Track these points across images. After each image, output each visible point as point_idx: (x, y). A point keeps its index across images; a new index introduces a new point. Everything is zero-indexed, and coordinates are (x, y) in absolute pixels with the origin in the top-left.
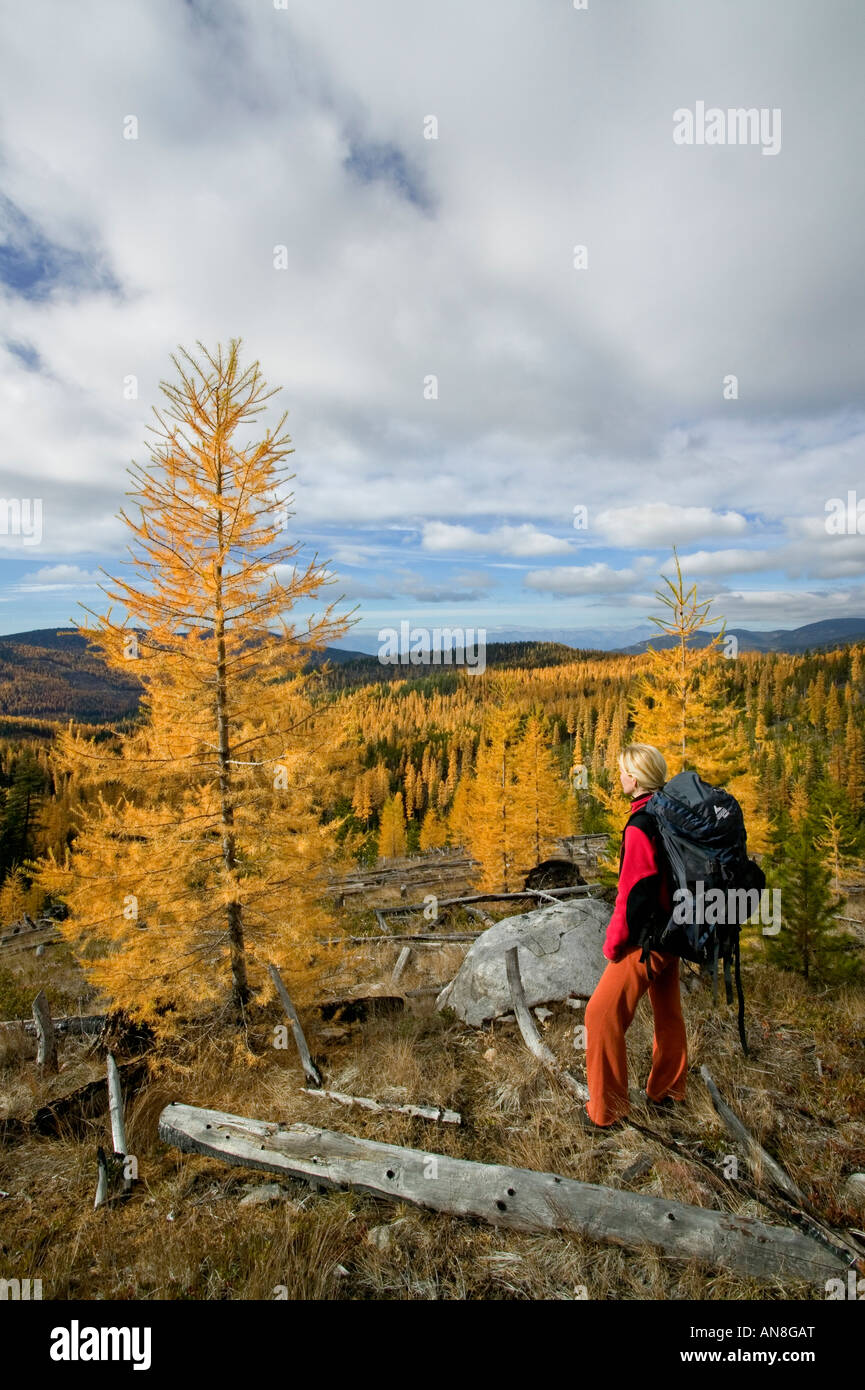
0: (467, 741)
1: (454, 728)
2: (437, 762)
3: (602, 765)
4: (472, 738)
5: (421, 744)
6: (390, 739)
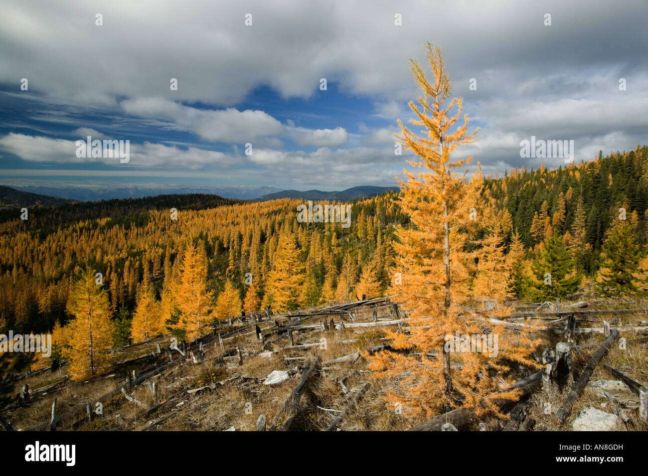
0: (157, 255)
1: (147, 247)
2: (135, 271)
3: (246, 266)
4: (160, 254)
5: (123, 259)
6: (98, 257)
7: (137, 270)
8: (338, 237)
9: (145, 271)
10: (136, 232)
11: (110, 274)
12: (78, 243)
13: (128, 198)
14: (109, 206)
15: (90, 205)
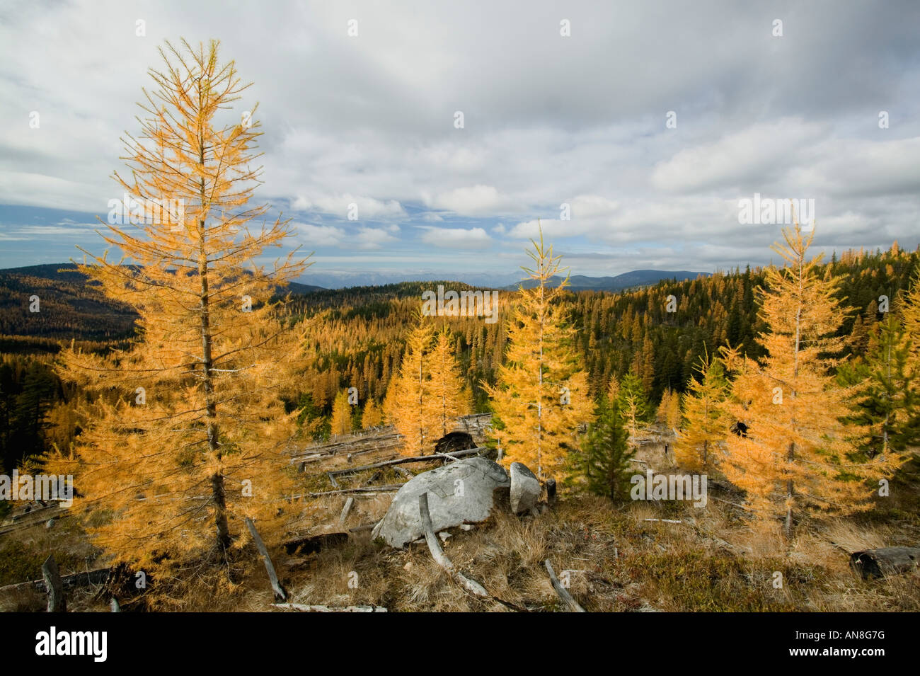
0: (397, 350)
1: (387, 342)
2: (374, 366)
3: (490, 366)
4: (400, 349)
5: (363, 353)
6: (340, 350)
7: (377, 366)
8: (598, 337)
9: (384, 367)
10: (376, 323)
11: (351, 368)
12: (321, 333)
13: (369, 285)
14: (351, 294)
15: (333, 293)
